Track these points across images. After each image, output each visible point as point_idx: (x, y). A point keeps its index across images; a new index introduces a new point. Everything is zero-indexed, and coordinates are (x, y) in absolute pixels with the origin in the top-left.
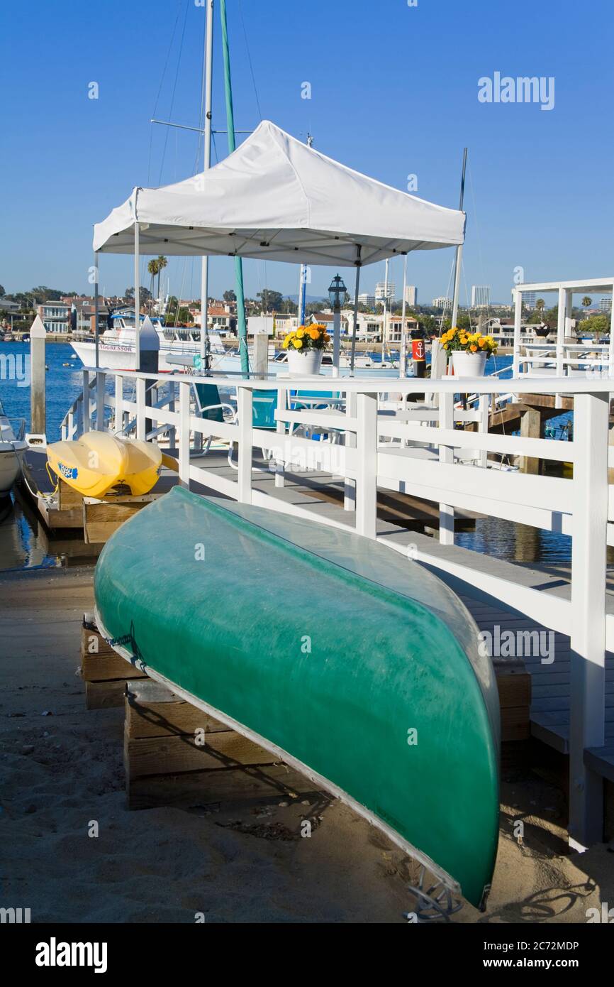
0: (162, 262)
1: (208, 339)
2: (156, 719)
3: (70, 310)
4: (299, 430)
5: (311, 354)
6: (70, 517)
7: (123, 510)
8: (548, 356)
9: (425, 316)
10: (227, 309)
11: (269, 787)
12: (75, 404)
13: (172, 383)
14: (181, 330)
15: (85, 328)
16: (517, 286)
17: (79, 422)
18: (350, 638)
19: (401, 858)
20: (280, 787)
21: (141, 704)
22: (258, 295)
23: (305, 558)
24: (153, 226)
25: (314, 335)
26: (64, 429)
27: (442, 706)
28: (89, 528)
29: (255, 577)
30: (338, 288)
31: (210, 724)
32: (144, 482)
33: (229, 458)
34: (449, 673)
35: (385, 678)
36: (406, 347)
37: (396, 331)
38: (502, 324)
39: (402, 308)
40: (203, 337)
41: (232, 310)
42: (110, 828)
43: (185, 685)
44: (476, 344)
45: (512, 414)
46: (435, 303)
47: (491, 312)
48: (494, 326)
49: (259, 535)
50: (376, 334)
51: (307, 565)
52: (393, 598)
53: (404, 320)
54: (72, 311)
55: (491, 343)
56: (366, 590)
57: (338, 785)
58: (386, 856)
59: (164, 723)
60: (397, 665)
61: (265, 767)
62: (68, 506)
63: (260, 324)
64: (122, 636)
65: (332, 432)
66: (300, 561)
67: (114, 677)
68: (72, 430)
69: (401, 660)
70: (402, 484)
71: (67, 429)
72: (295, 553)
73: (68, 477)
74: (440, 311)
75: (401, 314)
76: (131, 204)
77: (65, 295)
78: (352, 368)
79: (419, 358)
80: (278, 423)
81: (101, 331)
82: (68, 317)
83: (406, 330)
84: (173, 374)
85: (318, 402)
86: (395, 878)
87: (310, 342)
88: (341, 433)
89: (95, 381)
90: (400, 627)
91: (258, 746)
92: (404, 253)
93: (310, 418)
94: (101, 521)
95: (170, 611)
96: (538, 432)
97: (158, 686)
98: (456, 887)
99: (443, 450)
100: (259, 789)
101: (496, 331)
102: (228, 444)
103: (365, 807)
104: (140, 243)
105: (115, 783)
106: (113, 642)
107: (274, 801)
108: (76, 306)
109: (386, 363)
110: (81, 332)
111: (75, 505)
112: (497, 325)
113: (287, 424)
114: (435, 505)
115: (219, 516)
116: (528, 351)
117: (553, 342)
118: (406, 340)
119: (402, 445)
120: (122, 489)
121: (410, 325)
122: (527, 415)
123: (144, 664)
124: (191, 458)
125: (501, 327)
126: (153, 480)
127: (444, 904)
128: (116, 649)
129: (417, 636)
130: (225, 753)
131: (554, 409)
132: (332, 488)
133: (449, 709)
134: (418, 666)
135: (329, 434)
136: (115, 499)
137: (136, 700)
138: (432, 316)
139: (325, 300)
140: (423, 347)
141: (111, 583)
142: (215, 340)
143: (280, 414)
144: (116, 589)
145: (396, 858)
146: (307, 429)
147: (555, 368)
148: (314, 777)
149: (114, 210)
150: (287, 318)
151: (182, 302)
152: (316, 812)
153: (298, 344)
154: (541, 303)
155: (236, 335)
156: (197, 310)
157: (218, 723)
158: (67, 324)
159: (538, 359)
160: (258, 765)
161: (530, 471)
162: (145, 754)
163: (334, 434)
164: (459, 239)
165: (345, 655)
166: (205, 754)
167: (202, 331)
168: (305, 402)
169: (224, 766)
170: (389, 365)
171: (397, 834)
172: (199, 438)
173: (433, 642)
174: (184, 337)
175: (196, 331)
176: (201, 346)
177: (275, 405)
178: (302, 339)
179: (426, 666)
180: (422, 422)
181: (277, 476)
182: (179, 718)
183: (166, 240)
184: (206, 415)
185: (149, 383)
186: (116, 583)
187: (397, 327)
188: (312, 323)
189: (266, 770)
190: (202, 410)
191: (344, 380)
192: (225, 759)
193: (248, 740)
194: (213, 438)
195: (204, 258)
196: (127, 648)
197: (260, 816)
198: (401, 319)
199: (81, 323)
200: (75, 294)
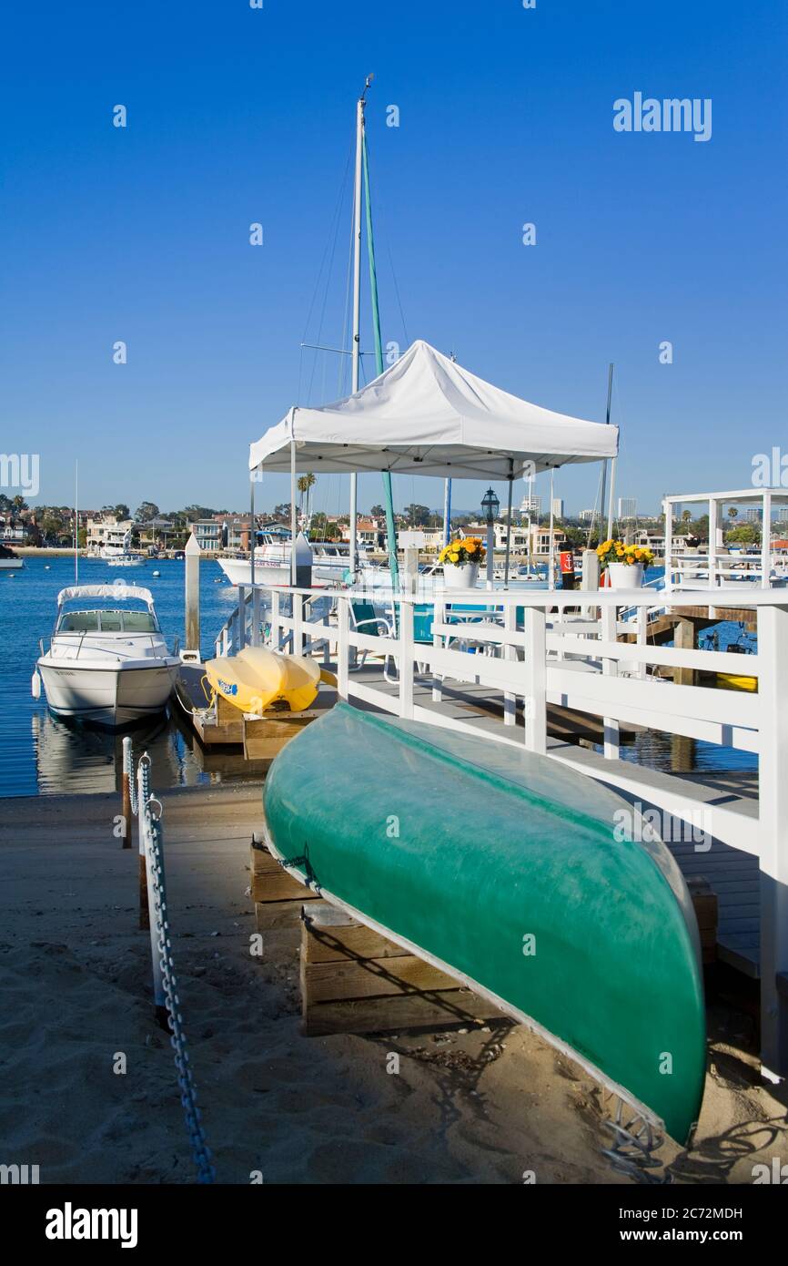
0: (311, 479)
1: (357, 554)
2: (332, 943)
3: (221, 527)
4: (454, 643)
5: (467, 567)
6: (224, 732)
7: (282, 726)
8: (699, 567)
9: (572, 528)
10: (375, 524)
11: (449, 1014)
12: (231, 619)
13: (326, 598)
14: (327, 545)
15: (236, 545)
16: (667, 498)
17: (233, 638)
18: (540, 862)
19: (591, 1089)
20: (460, 1013)
21: (317, 927)
22: (406, 509)
23: (482, 776)
24: (309, 444)
25: (471, 549)
26: (219, 644)
27: (642, 933)
28: (249, 744)
29: (434, 797)
30: (491, 501)
31: (388, 948)
32: (302, 699)
33: (385, 673)
34: (649, 898)
35: (579, 904)
36: (555, 560)
37: (543, 543)
38: (649, 535)
39: (549, 521)
40: (352, 552)
41: (380, 525)
42: (290, 1055)
43: (362, 908)
44: (632, 555)
45: (665, 625)
46: (582, 515)
47: (636, 524)
48: (641, 537)
49: (432, 752)
50: (523, 546)
51: (486, 784)
52: (582, 820)
53: (552, 532)
54: (224, 528)
55: (648, 554)
56: (553, 811)
57: (529, 1015)
58: (575, 1087)
59: (340, 947)
60: (592, 890)
61: (444, 993)
62: (225, 722)
63: (412, 539)
64: (295, 857)
65: (487, 645)
66: (478, 781)
67: (283, 898)
68: (227, 646)
69: (596, 885)
70: (564, 697)
71: (222, 645)
72: (473, 772)
73: (228, 693)
74: (587, 523)
75: (549, 527)
76: (286, 423)
77: (217, 513)
78: (506, 583)
79: (568, 570)
80: (435, 637)
81: (250, 548)
82: (220, 535)
83: (553, 543)
84: (327, 589)
85: (474, 616)
86: (585, 1110)
87: (466, 556)
88: (497, 646)
89: (251, 596)
90: (594, 850)
91: (438, 971)
92: (557, 466)
93: (465, 632)
94: (260, 737)
95: (347, 832)
96: (692, 644)
97: (335, 909)
98: (660, 1124)
99: (606, 663)
100: (439, 1015)
101: (644, 542)
102: (383, 657)
103: (559, 1039)
104: (296, 461)
105: (289, 1007)
106: (285, 863)
107: (454, 1027)
108: (227, 523)
109: (531, 575)
110: (232, 549)
111: (232, 721)
112: (644, 536)
113: (443, 637)
114: (599, 721)
115: (389, 734)
116: (679, 562)
117: (704, 553)
118: (554, 554)
119: (560, 657)
120: (281, 705)
121: (557, 537)
122: (680, 626)
123: (319, 886)
124: (350, 672)
125: (648, 538)
126: (312, 696)
127: (644, 1141)
128: (289, 870)
129: (611, 860)
130: (403, 979)
131: (707, 620)
132: (489, 702)
133: (650, 935)
134: (615, 891)
135: (485, 648)
136: (275, 715)
137: (313, 923)
138: (579, 528)
139: (472, 514)
140: (571, 558)
141: (281, 803)
142: (363, 554)
143: (437, 628)
144: (289, 810)
145: (586, 1089)
146: (462, 642)
147: (707, 579)
148: (504, 1006)
149: (270, 430)
150: (434, 531)
151: (331, 517)
152: (497, 1040)
153: (455, 557)
154: (687, 514)
155: (384, 549)
156: (346, 526)
157: (396, 947)
158: (219, 541)
159: (690, 570)
160: (438, 991)
161: (685, 682)
162: (322, 979)
163: (489, 647)
164: (612, 452)
165: (535, 879)
166: (382, 980)
167: (352, 546)
168: (460, 615)
169: (402, 992)
170: (535, 577)
171: (594, 1067)
172: (353, 652)
173: (629, 866)
174: (332, 552)
175: (342, 546)
176: (350, 561)
177: (431, 618)
178: (458, 553)
179: (623, 891)
180: (579, 634)
181: (434, 691)
182: (356, 943)
183: (320, 458)
184: (360, 630)
185: (305, 597)
186: (285, 803)
187: (545, 540)
188: (459, 537)
189: (445, 996)
190: (356, 625)
191: (498, 593)
192: (403, 985)
193: (426, 965)
194: (366, 652)
195: (353, 475)
196: (301, 870)
197: (440, 1044)
198: (548, 531)
199: (231, 540)
200: (226, 512)
